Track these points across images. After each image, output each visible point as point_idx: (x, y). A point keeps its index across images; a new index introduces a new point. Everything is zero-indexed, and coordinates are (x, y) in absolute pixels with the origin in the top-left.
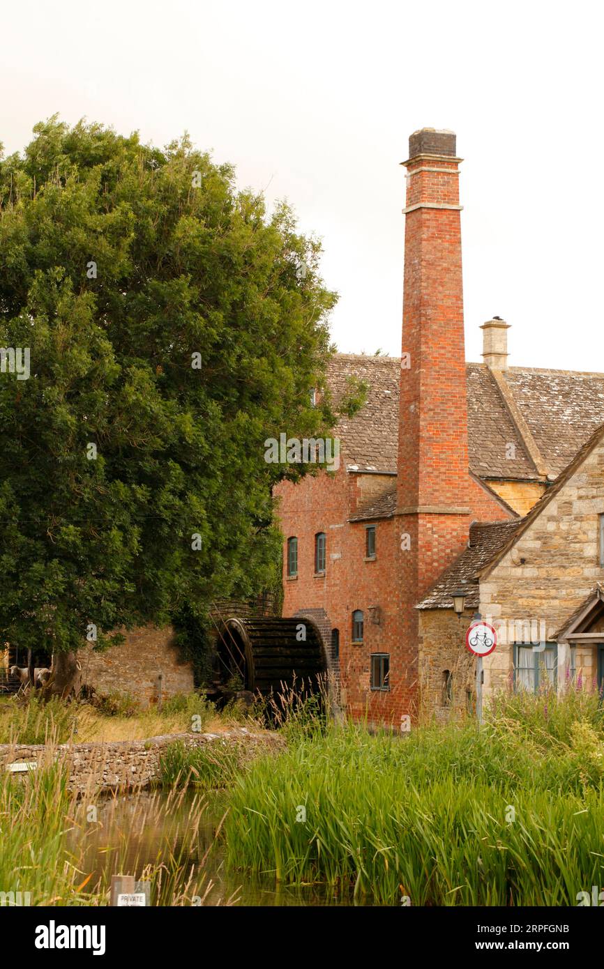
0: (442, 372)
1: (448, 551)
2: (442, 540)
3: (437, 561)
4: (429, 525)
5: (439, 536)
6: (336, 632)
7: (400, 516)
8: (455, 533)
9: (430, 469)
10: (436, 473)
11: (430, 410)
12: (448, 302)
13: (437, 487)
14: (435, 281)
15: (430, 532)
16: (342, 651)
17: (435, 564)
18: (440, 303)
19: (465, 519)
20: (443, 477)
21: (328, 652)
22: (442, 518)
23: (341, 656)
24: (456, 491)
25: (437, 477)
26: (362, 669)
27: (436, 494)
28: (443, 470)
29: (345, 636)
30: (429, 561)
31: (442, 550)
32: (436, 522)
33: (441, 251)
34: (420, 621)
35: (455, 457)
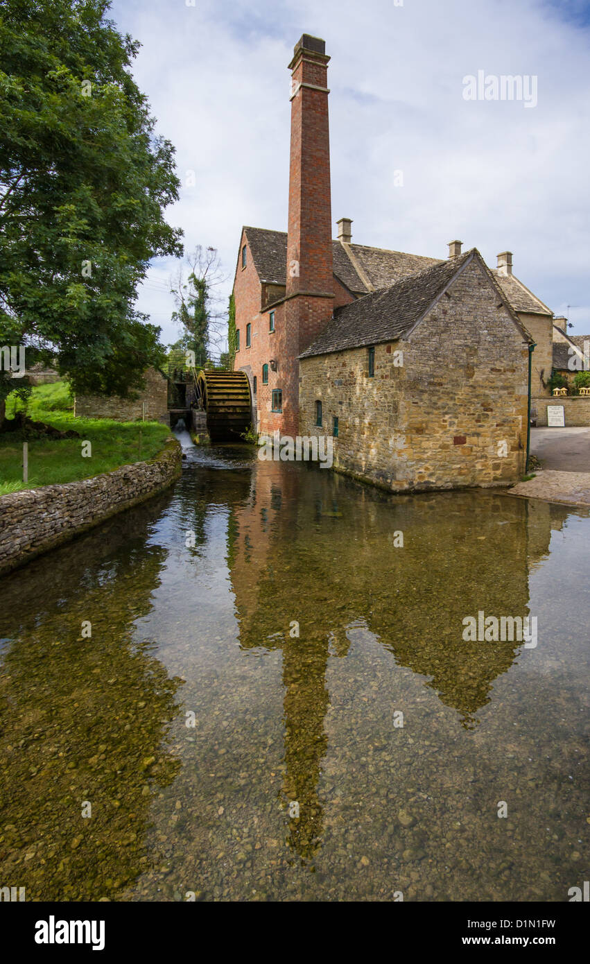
0: (315, 201)
1: (319, 321)
2: (315, 313)
3: (312, 327)
4: (306, 303)
5: (314, 311)
6: (255, 377)
7: (288, 300)
8: (323, 310)
9: (307, 266)
10: (311, 269)
11: (307, 226)
12: (319, 154)
13: (312, 278)
14: (310, 138)
15: (307, 308)
16: (258, 388)
17: (311, 330)
18: (314, 154)
19: (330, 301)
20: (316, 272)
21: (252, 390)
22: (315, 299)
23: (258, 391)
24: (325, 282)
25: (312, 271)
26: (267, 399)
27: (311, 282)
28: (315, 266)
29: (259, 380)
30: (306, 327)
31: (316, 321)
32: (311, 301)
33: (315, 118)
34: (300, 368)
35: (324, 259)
